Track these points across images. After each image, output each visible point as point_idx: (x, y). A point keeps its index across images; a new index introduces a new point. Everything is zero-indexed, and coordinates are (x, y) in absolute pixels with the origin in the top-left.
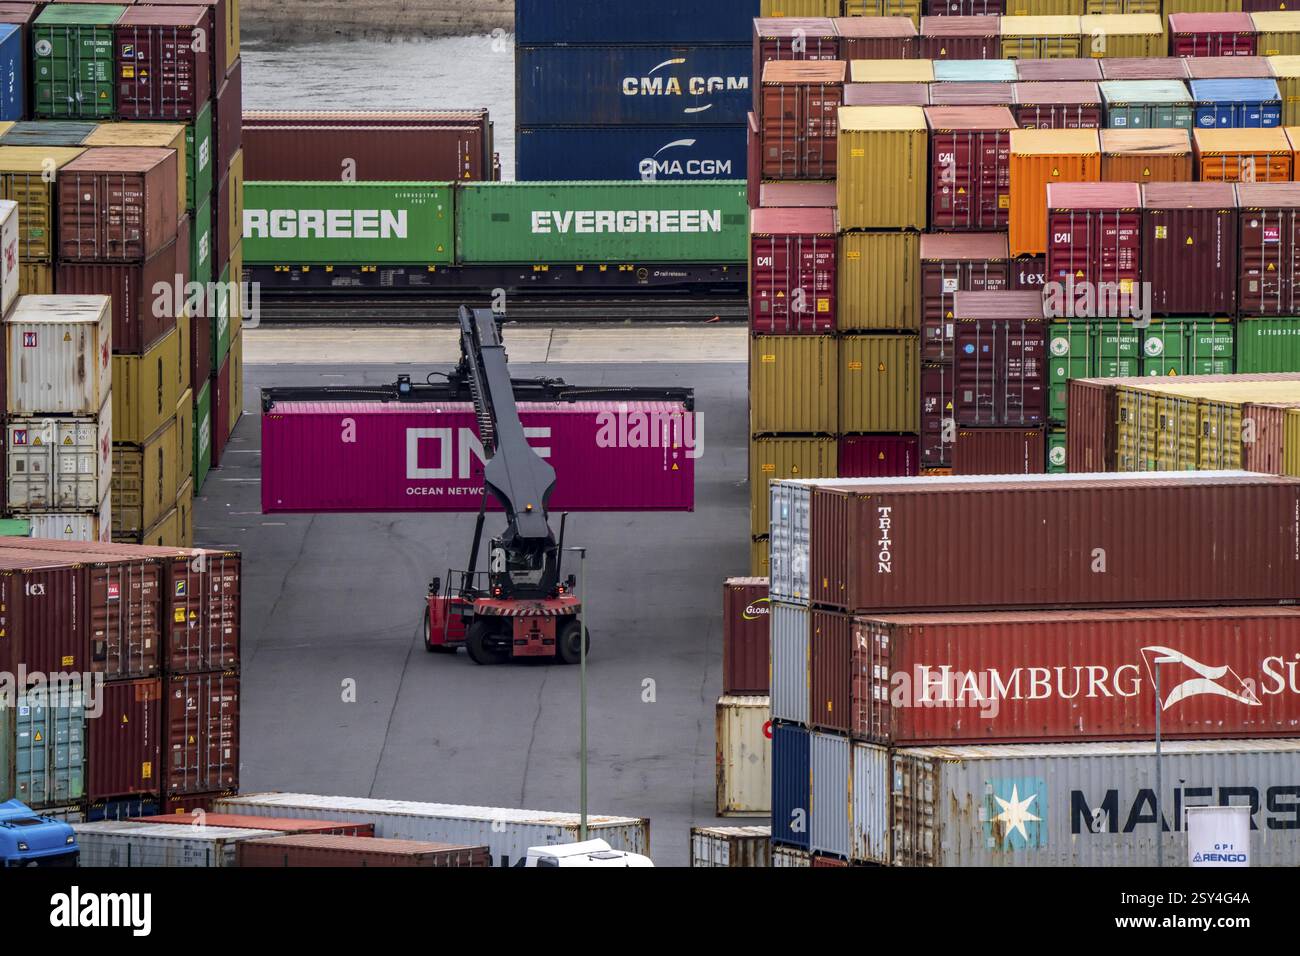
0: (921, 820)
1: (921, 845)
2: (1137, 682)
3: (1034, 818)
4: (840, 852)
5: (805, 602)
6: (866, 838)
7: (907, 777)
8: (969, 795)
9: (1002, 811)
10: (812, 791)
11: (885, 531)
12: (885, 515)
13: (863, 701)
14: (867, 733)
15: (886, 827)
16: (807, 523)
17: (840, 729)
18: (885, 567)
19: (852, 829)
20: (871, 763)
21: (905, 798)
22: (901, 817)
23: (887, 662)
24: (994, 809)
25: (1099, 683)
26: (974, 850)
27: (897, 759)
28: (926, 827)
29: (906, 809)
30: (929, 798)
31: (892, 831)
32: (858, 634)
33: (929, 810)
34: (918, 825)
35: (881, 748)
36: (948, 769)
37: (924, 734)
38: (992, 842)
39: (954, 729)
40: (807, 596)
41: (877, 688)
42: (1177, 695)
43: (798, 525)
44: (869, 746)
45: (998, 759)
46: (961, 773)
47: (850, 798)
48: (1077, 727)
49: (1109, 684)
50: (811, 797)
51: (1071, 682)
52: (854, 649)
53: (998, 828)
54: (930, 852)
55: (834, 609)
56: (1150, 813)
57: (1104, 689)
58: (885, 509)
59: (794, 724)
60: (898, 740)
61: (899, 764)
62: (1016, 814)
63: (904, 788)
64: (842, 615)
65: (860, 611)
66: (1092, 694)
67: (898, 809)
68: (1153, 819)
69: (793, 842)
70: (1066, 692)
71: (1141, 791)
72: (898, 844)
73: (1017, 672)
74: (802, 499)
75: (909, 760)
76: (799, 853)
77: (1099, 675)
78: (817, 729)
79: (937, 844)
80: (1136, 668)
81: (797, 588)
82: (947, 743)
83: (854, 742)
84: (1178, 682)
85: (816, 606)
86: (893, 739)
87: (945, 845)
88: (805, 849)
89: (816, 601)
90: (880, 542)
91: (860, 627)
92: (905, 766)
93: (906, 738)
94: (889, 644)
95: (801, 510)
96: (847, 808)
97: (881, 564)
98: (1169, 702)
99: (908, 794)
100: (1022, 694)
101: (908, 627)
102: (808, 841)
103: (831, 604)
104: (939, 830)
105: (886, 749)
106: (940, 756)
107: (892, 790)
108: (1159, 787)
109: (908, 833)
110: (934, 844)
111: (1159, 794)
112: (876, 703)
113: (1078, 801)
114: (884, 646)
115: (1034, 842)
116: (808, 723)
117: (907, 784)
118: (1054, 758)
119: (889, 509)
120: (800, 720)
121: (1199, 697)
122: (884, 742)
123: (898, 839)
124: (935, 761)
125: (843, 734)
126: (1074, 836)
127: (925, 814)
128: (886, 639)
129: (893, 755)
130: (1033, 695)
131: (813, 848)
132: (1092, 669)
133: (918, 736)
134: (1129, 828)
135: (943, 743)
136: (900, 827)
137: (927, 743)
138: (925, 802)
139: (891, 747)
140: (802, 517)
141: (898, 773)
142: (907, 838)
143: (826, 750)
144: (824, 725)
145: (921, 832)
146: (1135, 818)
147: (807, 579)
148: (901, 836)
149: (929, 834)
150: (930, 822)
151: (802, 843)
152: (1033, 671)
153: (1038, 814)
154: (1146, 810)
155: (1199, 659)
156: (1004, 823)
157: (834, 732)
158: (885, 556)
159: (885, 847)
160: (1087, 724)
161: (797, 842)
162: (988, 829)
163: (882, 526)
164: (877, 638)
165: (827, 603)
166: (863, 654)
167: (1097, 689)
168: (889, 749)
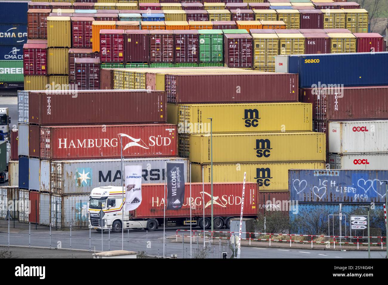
0: (58, 179)
1: (58, 186)
2: (117, 143)
3: (89, 178)
4: (37, 189)
5: (27, 123)
6: (44, 185)
7: (55, 168)
8: (71, 172)
9: (80, 176)
10: (29, 174)
11: (49, 103)
12: (49, 99)
13: (43, 148)
14: (44, 157)
15: (49, 182)
16: (28, 102)
17: (37, 156)
18: (49, 113)
19: (40, 183)
20: (45, 165)
21: (54, 173)
22: (53, 179)
23: (49, 138)
24: (78, 176)
25: (107, 143)
26: (73, 187)
27: (52, 163)
28: (60, 181)
29: (54, 177)
30: (61, 173)
31: (51, 183)
32: (42, 131)
33: (61, 176)
34: (58, 181)
35: (48, 161)
36: (65, 165)
37: (60, 157)
38: (77, 184)
39: (68, 156)
40: (28, 121)
41: (47, 145)
42: (127, 146)
43: (25, 102)
44: (45, 160)
45: (79, 163)
46: (69, 166)
47: (40, 175)
48: (101, 155)
49: (109, 143)
50: (29, 175)
51: (99, 143)
52: (41, 135)
53: (79, 181)
54: (61, 187)
55: (35, 124)
56: (120, 177)
57: (108, 145)
58: (49, 97)
59: (25, 156)
60: (52, 159)
61: (53, 165)
62: (84, 177)
63: (54, 171)
64: (37, 126)
65: (42, 125)
66: (105, 146)
67: (52, 177)
68: (120, 178)
69: (24, 188)
70: (98, 146)
71: (117, 171)
72: (52, 186)
73: (85, 140)
74: (26, 95)
75: (55, 164)
76: (26, 191)
77: (107, 141)
78: (31, 157)
79: (63, 185)
80: (117, 139)
81: (25, 119)
82: (66, 159)
83: (41, 160)
84: (127, 143)
85: (30, 124)
86: (51, 158)
87: (65, 185)
88: (27, 189)
89: (30, 123)
90: (48, 106)
91: (42, 129)
92: (54, 165)
93: (55, 158)
94: (50, 133)
95: (26, 98)
96: (39, 177)
97: (48, 112)
98: (125, 148)
99: (55, 173)
100: (86, 146)
101: (55, 128)
102: (28, 187)
103: (35, 123)
104: (63, 182)
105: (49, 161)
106: (64, 162)
107: (51, 172)
108: (122, 169)
109: (55, 183)
110: (62, 185)
111: (122, 171)
112: (46, 149)
113: (101, 173)
114: (49, 133)
115: (89, 184)
116: (28, 155)
117: (55, 170)
118: (94, 162)
119: (50, 97)
120: (26, 155)
121: (133, 147)
122: (49, 159)
123: (52, 185)
124: (62, 163)
125: (38, 158)
126: (100, 183)
127: (60, 177)
128: (49, 132)
129: (51, 162)
130: (89, 146)
131: (30, 189)
132: (105, 140)
133: (58, 158)
134: (114, 181)
135: (65, 159)
136: (53, 181)
137: (61, 159)
138: (60, 174)
139: (51, 160)
140: (27, 100)
141: (52, 167)
142: (55, 184)
143: (33, 163)
144: (33, 156)
145: (58, 182)
146: (116, 178)
147: (28, 117)
148: (53, 184)
149: (61, 183)
150: (61, 179)
151: (27, 188)
152: (89, 140)
153: (90, 177)
154: (118, 176)
155: (133, 137)
156: (81, 179)
157: (36, 158)
158: (49, 110)
159: (49, 187)
160: (103, 154)
161: (25, 188)
162: (76, 181)
163: (48, 102)
164: (47, 131)
165: (33, 123)
166: (43, 136)
167: (106, 145)
168: (50, 161)
